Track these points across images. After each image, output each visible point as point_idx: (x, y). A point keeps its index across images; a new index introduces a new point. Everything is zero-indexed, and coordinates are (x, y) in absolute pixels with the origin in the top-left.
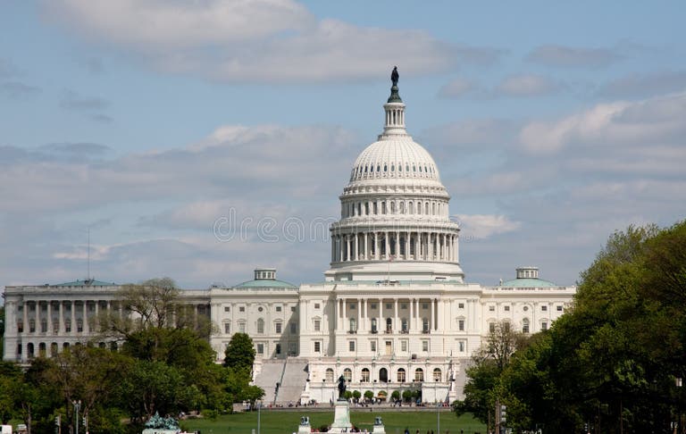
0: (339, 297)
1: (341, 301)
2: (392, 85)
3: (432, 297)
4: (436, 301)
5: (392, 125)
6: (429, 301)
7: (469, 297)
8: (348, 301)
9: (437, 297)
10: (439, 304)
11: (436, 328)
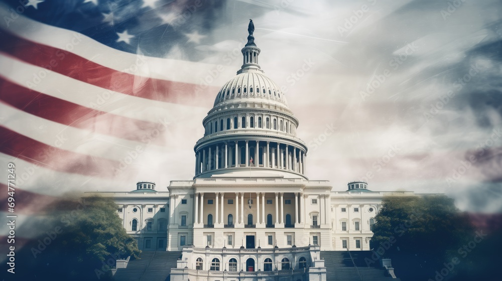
0: (198, 192)
1: (199, 195)
2: (249, 34)
3: (296, 191)
4: (299, 195)
5: (249, 63)
6: (293, 195)
7: (321, 193)
8: (206, 195)
9: (301, 191)
10: (302, 198)
11: (299, 222)
